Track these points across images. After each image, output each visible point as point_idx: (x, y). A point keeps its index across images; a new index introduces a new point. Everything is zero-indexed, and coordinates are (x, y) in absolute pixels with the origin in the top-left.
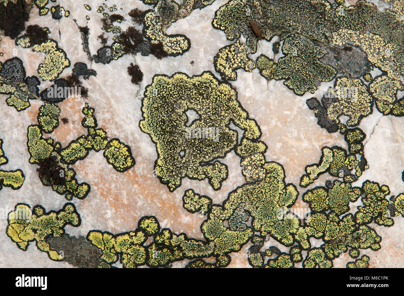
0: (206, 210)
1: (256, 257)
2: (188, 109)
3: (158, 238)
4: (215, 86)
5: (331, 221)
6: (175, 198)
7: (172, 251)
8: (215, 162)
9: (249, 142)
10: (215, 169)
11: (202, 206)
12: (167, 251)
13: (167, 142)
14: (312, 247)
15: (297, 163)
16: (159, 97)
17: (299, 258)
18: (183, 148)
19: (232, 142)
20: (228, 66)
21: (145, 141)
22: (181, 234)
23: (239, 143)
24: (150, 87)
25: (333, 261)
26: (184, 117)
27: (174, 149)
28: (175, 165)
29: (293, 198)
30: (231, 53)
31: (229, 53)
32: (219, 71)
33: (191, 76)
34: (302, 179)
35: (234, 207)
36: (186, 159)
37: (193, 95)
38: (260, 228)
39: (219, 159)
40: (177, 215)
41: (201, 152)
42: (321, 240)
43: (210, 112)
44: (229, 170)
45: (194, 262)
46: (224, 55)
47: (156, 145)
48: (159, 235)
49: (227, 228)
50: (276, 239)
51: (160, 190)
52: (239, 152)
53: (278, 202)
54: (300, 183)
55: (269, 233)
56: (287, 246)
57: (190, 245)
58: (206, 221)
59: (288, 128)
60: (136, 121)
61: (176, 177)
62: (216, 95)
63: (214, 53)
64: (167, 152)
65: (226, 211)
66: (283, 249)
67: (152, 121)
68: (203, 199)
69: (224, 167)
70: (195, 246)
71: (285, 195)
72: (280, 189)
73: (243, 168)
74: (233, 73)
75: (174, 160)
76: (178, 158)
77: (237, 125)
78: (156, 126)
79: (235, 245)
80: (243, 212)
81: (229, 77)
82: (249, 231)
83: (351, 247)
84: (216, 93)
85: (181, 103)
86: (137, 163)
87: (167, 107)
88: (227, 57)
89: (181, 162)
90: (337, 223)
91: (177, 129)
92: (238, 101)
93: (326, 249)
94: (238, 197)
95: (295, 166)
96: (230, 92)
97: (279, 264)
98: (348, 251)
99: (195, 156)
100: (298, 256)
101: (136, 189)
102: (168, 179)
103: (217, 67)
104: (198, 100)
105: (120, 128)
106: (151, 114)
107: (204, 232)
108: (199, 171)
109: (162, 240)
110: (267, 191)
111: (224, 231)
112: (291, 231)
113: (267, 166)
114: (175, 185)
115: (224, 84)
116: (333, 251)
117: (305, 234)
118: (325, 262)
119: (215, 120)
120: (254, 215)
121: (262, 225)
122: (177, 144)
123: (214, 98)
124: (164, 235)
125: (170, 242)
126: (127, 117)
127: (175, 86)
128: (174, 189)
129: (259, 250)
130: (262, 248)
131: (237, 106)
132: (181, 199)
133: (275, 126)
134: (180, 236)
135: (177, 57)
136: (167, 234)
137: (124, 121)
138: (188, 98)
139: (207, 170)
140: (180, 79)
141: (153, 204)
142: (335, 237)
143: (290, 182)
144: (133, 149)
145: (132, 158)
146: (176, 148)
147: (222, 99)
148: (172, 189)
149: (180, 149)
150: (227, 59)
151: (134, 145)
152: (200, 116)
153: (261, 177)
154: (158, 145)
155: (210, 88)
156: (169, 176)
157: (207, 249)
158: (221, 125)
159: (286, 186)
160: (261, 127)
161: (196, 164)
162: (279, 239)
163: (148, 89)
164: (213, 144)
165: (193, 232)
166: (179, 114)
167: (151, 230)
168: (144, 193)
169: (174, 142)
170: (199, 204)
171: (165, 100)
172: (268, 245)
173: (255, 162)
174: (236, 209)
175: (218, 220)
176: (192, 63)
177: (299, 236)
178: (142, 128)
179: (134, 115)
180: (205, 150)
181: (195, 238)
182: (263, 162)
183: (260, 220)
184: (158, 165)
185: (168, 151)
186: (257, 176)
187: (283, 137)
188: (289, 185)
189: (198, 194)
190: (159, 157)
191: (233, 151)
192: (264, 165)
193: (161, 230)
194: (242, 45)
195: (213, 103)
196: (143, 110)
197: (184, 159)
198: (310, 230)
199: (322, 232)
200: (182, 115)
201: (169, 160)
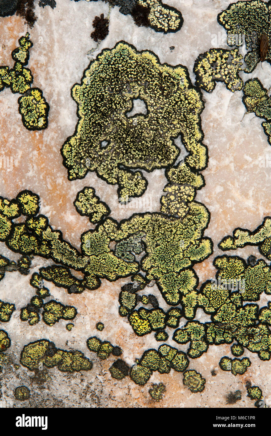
0: (98, 219)
1: (130, 297)
2: (139, 97)
3: (31, 221)
4: (183, 88)
5: (231, 302)
6: (70, 188)
7: (40, 244)
8: (136, 172)
9: (187, 169)
10: (132, 180)
11: (96, 212)
12: (34, 241)
13: (93, 123)
14: (195, 319)
15: (229, 219)
16: (112, 68)
17: (175, 324)
18: (108, 138)
19: (168, 159)
20: (210, 72)
21: (69, 108)
22: (57, 231)
23: (176, 164)
24: (109, 52)
25: (210, 346)
26: (129, 105)
27: (97, 135)
28: (89, 153)
29: (203, 255)
30: (222, 59)
31: (220, 58)
32: (196, 73)
33: (162, 62)
34: (224, 239)
35: (131, 232)
36: (106, 152)
37: (152, 84)
38: (148, 269)
39: (143, 171)
40: (62, 208)
41: (126, 153)
42: (210, 316)
43: (161, 113)
44: (148, 188)
45: (58, 267)
46: (213, 58)
47: (79, 120)
48: (34, 219)
49: (111, 251)
50: (160, 289)
51: (58, 171)
52: (170, 174)
53: (183, 251)
54: (220, 243)
55: (156, 279)
56: (169, 303)
57: (62, 247)
58: (92, 231)
59: (240, 175)
60: (71, 82)
61: (82, 166)
62: (179, 98)
63: (203, 49)
64: (87, 133)
65: (120, 232)
66: (163, 304)
67: (89, 91)
68: (101, 205)
69: (144, 182)
70: (67, 251)
71: (196, 248)
72: (194, 237)
73: (165, 194)
74: (211, 83)
75: (91, 146)
76: (96, 146)
77: (185, 144)
78: (90, 99)
79: (111, 273)
80: (139, 242)
81: (204, 86)
82: (135, 266)
83: (238, 341)
84: (180, 95)
85: (133, 87)
86: (49, 128)
87: (115, 84)
88: (214, 62)
89: (97, 152)
90: (236, 307)
91: (114, 114)
92: (200, 118)
93: (209, 329)
94: (141, 223)
95: (225, 221)
96: (196, 103)
97: (149, 318)
98: (232, 345)
99: (118, 154)
100: (175, 321)
101: (34, 156)
102: (72, 165)
103: (197, 67)
104: (155, 94)
105: (49, 80)
106: (92, 82)
107: (83, 241)
108: (112, 173)
109: (34, 225)
110: (178, 233)
111: (106, 252)
112: (181, 290)
113: (193, 206)
114: (77, 174)
115: (194, 90)
116: (216, 335)
117: (196, 301)
118: (201, 342)
119: (162, 125)
120: (149, 251)
121: (152, 267)
122: (104, 131)
123: (175, 100)
124: (39, 223)
125: (41, 232)
126: (63, 72)
127: (137, 65)
128: (74, 179)
129: (136, 291)
130: (141, 291)
131: (196, 122)
132: (76, 194)
133: (226, 166)
134: (55, 233)
135: (159, 33)
136: (42, 222)
137: (58, 75)
138: (145, 86)
139: (123, 176)
140: (148, 60)
141: (44, 183)
142: (226, 322)
143: (209, 237)
144: (52, 110)
145: (46, 120)
146: (101, 134)
147: (183, 105)
148: (71, 177)
149: (105, 138)
150: (214, 64)
151: (55, 107)
152: (148, 112)
153: (180, 215)
154: (81, 121)
155: (176, 87)
156: (75, 161)
157: (79, 261)
158: (166, 134)
159: (203, 238)
160: (210, 160)
161: (114, 163)
162: (164, 291)
163: (105, 53)
164: (146, 151)
165: (71, 236)
166: (125, 98)
167: (28, 209)
168: (40, 166)
169: (101, 127)
170: (93, 209)
171: (118, 74)
172: (148, 291)
173: (181, 195)
174: (132, 235)
175: (106, 237)
176: (172, 48)
177: (188, 300)
178: (74, 92)
179: (73, 73)
180: (132, 152)
181: (71, 242)
182: (191, 199)
183: (153, 260)
184: (69, 144)
185: (89, 133)
186: (176, 211)
187: (229, 183)
188: (207, 238)
189: (98, 198)
190: (75, 134)
191: (163, 170)
192: (190, 202)
193: (38, 215)
194: (239, 57)
195: (170, 104)
196: (86, 74)
197: (103, 151)
198: (203, 300)
199: (215, 309)
200: (128, 101)
201: (85, 144)
